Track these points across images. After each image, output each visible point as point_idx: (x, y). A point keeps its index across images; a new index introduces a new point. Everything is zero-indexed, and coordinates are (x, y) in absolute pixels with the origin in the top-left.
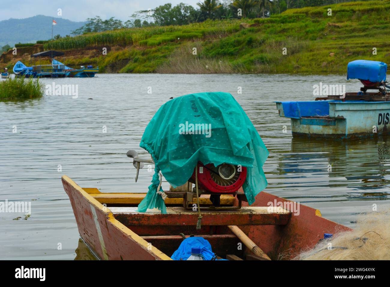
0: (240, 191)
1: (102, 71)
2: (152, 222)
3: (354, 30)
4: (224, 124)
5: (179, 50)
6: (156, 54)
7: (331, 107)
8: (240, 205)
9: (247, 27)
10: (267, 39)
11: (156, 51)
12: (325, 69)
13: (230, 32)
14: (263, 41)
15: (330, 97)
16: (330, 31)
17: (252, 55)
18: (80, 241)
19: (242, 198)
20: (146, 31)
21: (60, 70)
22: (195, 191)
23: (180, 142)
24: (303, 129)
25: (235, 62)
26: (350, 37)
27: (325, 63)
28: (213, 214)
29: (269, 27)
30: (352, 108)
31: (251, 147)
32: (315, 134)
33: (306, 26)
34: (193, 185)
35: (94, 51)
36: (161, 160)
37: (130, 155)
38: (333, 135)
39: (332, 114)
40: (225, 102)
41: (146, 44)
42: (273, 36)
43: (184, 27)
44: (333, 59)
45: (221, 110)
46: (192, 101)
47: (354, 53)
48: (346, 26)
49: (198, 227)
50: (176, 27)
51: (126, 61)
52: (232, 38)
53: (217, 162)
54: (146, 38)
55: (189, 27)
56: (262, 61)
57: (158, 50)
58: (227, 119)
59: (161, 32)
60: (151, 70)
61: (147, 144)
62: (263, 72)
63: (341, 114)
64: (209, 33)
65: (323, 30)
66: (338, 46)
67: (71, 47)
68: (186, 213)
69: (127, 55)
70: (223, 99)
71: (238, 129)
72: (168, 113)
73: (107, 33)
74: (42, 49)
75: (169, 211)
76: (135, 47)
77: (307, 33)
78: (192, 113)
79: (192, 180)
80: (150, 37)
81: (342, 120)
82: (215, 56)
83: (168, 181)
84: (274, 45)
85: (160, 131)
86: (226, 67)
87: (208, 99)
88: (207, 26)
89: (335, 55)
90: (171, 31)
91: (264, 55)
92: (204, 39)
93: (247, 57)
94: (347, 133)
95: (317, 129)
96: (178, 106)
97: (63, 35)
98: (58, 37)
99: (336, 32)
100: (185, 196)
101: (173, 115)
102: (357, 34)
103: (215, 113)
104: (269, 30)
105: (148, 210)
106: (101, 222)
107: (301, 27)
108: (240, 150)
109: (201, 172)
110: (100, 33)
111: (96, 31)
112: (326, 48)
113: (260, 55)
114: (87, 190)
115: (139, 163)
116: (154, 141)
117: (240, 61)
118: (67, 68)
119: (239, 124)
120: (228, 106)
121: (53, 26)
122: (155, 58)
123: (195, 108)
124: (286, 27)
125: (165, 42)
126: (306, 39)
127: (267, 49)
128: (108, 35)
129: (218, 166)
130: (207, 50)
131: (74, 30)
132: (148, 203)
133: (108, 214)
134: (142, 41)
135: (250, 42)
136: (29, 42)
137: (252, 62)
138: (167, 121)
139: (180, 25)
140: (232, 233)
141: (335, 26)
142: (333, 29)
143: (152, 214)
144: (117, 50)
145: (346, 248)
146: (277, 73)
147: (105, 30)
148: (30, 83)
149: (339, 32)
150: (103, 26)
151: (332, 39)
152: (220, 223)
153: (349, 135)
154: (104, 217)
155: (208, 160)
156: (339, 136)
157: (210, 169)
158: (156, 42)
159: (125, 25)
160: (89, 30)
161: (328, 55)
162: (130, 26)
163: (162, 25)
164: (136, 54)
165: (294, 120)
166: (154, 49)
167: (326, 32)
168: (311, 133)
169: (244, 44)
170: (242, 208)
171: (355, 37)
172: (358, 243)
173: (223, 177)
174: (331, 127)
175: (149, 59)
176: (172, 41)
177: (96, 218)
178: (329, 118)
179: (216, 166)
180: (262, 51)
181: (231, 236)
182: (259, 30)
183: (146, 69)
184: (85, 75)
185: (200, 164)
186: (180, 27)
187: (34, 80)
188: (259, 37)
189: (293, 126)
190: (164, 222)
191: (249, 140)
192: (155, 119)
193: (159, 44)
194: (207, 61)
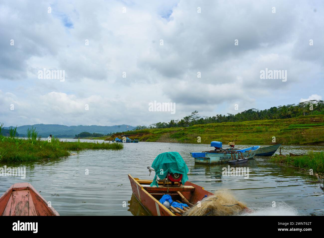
0: (180, 181)
1: (140, 141)
2: (154, 190)
3: (213, 131)
4: (176, 161)
5: (163, 136)
6: (156, 137)
7: (206, 155)
8: (180, 185)
9: (183, 129)
10: (188, 133)
11: (156, 136)
12: (205, 142)
13: (178, 131)
14: (187, 134)
15: (206, 152)
16: (206, 131)
17: (184, 138)
18: (133, 194)
19: (181, 183)
20: (153, 130)
21: (129, 140)
22: (167, 181)
23: (163, 166)
24: (198, 161)
25: (179, 139)
26: (212, 133)
27: (205, 141)
28: (172, 188)
29: (189, 130)
30: (212, 155)
31: (184, 168)
32: (201, 163)
33: (199, 130)
34: (166, 179)
35: (138, 135)
36: (157, 171)
37: (148, 168)
38: (206, 163)
39: (206, 157)
40: (177, 155)
41: (153, 133)
42: (190, 132)
43: (164, 129)
44: (207, 139)
45: (175, 157)
46: (167, 154)
47: (213, 138)
48: (211, 130)
49: (168, 192)
50: (162, 129)
51: (147, 138)
52: (178, 133)
53: (174, 173)
54: (154, 132)
55: (166, 129)
56: (187, 139)
57: (157, 135)
58: (177, 160)
59: (158, 130)
60: (154, 141)
61: (153, 166)
62: (187, 143)
63: (209, 157)
64: (172, 131)
65: (204, 131)
66: (209, 136)
67: (132, 134)
68: (164, 187)
69: (148, 136)
70: (176, 154)
71: (180, 163)
72: (160, 158)
73: (142, 130)
74: (124, 134)
75: (159, 186)
76: (150, 134)
77: (200, 132)
78: (167, 158)
79: (166, 177)
80: (155, 131)
81: (209, 159)
82: (173, 138)
83: (159, 178)
84: (190, 135)
85: (157, 163)
86: (176, 141)
87: (172, 154)
88: (171, 129)
89: (208, 138)
90: (161, 130)
91: (187, 138)
92: (170, 133)
93: (182, 138)
94: (210, 162)
95: (202, 161)
96: (163, 155)
97: (130, 130)
98: (128, 131)
99: (208, 132)
100: (164, 182)
101: (161, 158)
102: (214, 133)
103: (174, 158)
104: (189, 131)
105: (153, 186)
106: (139, 189)
107: (198, 130)
108: (180, 169)
109: (169, 175)
110: (140, 130)
111: (139, 129)
112: (205, 136)
113: (186, 138)
114: (135, 179)
115: (151, 170)
116: (156, 166)
117: (180, 139)
118: (130, 140)
119: (180, 161)
120: (177, 156)
121: (127, 128)
122: (156, 138)
123: (168, 156)
124: (194, 130)
125: (159, 133)
126: (199, 134)
127: (188, 136)
128: (143, 131)
129: (174, 174)
130: (171, 136)
131: (133, 129)
132: (153, 184)
133: (141, 187)
134: (152, 133)
135: (183, 134)
136: (120, 132)
137: (184, 140)
138: (160, 160)
139: (163, 128)
140: (178, 193)
141: (208, 130)
142: (207, 131)
143: (154, 187)
144: (145, 135)
145: (212, 201)
146: (191, 143)
147: (142, 129)
148: (120, 144)
149: (209, 132)
150: (141, 128)
151: (207, 134)
152: (174, 190)
153: (211, 163)
154: (140, 188)
155: (171, 172)
156: (208, 163)
157: (172, 174)
158: (156, 133)
159: (148, 128)
160: (137, 129)
161: (206, 138)
162: (149, 128)
163: (158, 128)
164: (150, 136)
165: (195, 158)
166: (156, 135)
167: (205, 132)
168: (200, 162)
169: (182, 134)
170: (181, 186)
171: (213, 133)
172: (215, 199)
173: (175, 177)
174: (206, 161)
175: (154, 138)
176: (161, 133)
177: (138, 188)
178: (205, 158)
179: (173, 173)
180: (187, 137)
181: (177, 194)
182: (186, 131)
183: (153, 141)
184: (135, 142)
185: (169, 173)
186: (163, 129)
187: (121, 143)
188: (186, 132)
189: (195, 160)
190: (157, 190)
191: (183, 166)
192: (156, 159)
193: (157, 134)
194: (171, 139)
